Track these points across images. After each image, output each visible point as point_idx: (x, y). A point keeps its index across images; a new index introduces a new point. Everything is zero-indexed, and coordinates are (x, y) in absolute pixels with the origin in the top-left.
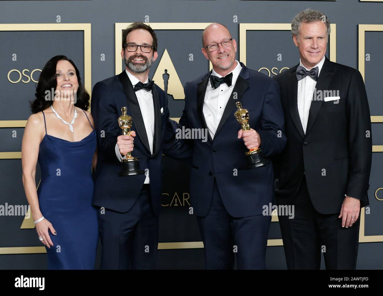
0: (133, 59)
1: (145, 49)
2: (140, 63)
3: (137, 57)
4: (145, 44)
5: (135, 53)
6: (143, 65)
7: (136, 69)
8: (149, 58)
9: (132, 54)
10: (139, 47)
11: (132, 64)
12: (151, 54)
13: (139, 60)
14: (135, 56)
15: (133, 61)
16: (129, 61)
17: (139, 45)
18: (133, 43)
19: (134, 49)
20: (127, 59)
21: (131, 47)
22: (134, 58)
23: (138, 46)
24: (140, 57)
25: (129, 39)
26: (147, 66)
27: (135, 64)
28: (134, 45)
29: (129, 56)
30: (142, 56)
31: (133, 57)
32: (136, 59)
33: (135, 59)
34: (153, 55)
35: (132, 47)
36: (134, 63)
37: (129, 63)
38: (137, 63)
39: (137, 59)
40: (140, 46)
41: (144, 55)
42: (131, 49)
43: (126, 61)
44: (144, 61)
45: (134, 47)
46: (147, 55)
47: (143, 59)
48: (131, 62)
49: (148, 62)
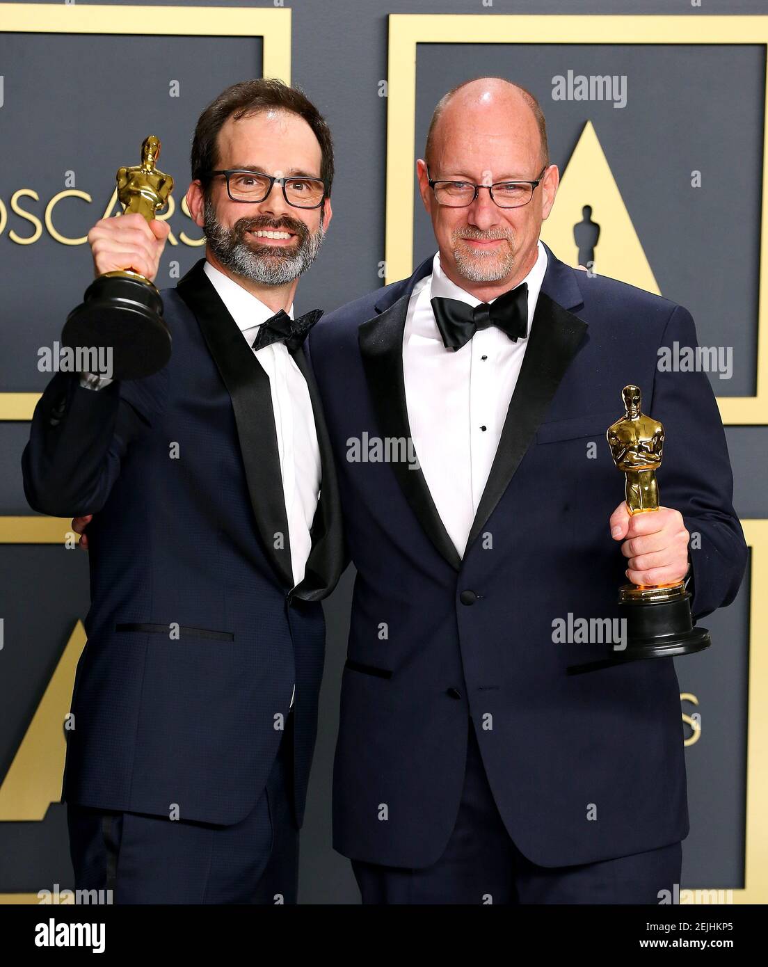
0: (250, 232)
1: (297, 192)
2: (278, 249)
3: (270, 227)
4: (300, 174)
5: (265, 209)
6: (293, 254)
7: (269, 271)
8: (313, 229)
9: (249, 211)
10: (277, 186)
11: (250, 249)
12: (317, 213)
13: (276, 237)
14: (264, 221)
15: (249, 237)
16: (233, 236)
17: (279, 177)
18: (253, 169)
19: (253, 192)
20: (225, 228)
21: (242, 184)
22: (254, 228)
23: (274, 180)
24: (281, 228)
25: (231, 149)
26: (305, 261)
27: (259, 251)
28: (255, 175)
29: (236, 220)
30: (288, 223)
31: (252, 224)
32: (265, 234)
33: (260, 234)
34: (323, 214)
35: (247, 183)
36: (258, 246)
37: (234, 244)
38: (270, 249)
39: (270, 234)
40: (281, 181)
41: (293, 216)
42: (243, 190)
43: (220, 236)
44: (295, 240)
45: (252, 183)
46: (308, 218)
47: (292, 232)
48: (245, 243)
49: (309, 243)
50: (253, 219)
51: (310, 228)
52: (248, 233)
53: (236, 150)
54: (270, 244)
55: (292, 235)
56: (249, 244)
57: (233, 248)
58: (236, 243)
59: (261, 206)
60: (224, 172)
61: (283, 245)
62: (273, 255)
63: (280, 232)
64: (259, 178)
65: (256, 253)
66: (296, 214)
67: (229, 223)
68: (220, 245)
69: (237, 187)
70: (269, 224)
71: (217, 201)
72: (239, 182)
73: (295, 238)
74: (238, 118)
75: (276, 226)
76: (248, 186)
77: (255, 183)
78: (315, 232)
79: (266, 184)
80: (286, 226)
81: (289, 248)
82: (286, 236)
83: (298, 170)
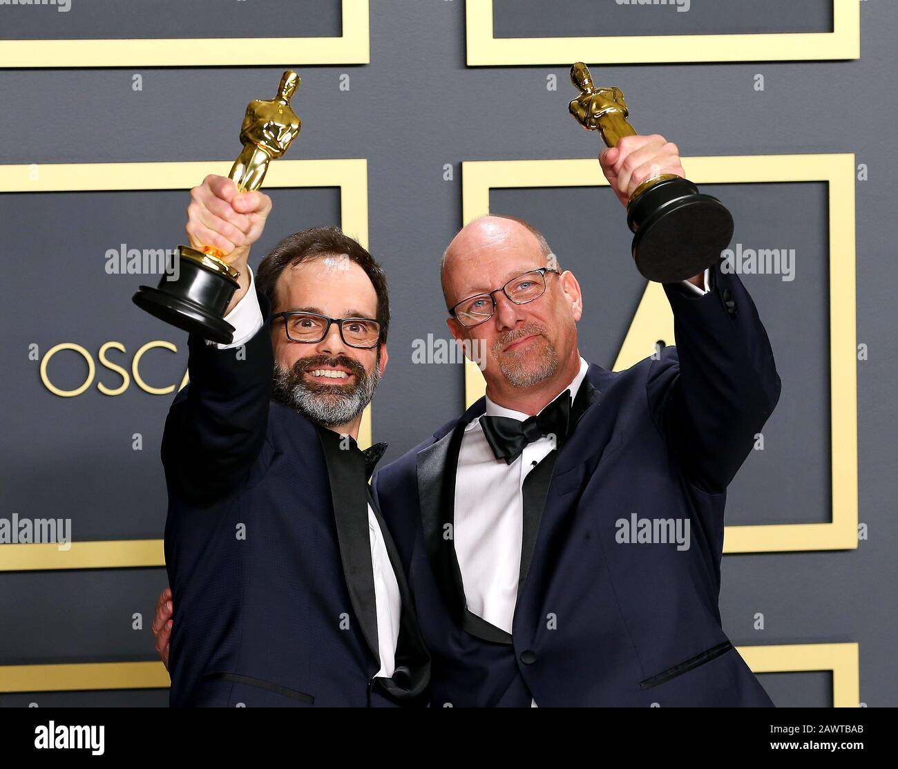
0: (308, 372)
1: (354, 334)
2: (336, 386)
3: (329, 366)
4: (356, 315)
5: (322, 349)
6: (350, 393)
7: (326, 407)
8: (370, 370)
9: (308, 351)
10: (334, 326)
11: (309, 388)
12: (373, 354)
13: (333, 375)
14: (320, 360)
15: (308, 377)
16: (292, 376)
17: (335, 318)
18: (312, 310)
19: (312, 333)
20: (285, 369)
21: (300, 326)
22: (313, 368)
23: (332, 321)
24: (339, 367)
25: (289, 293)
26: (362, 399)
27: (317, 390)
28: (313, 317)
29: (294, 361)
30: (344, 361)
31: (311, 364)
32: (323, 373)
33: (318, 373)
34: (379, 356)
35: (305, 325)
36: (316, 384)
37: (293, 384)
38: (328, 388)
39: (328, 373)
40: (339, 322)
41: (350, 355)
42: (300, 331)
43: (280, 376)
44: (351, 380)
45: (310, 325)
46: (364, 358)
47: (349, 371)
48: (303, 383)
49: (365, 382)
50: (312, 358)
51: (366, 368)
52: (307, 374)
53: (294, 294)
54: (327, 383)
55: (349, 375)
56: (308, 384)
57: (292, 388)
58: (296, 383)
59: (318, 346)
60: (283, 314)
61: (341, 384)
62: (331, 393)
63: (337, 370)
64: (316, 319)
65: (314, 391)
66: (353, 353)
67: (288, 364)
68: (280, 385)
69: (295, 329)
70: (327, 363)
71: (276, 343)
72: (297, 324)
73: (352, 377)
74: (296, 264)
75: (334, 364)
76: (306, 328)
77: (313, 325)
78: (371, 372)
79: (323, 325)
80: (344, 365)
81: (346, 386)
82: (343, 375)
83: (355, 311)
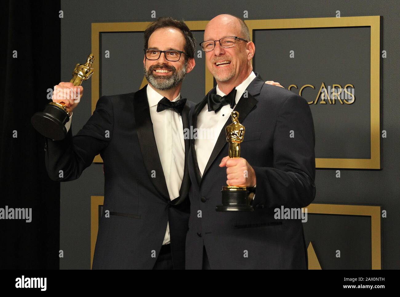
1: (172, 56)
2: (163, 76)
3: (160, 68)
4: (171, 49)
5: (158, 62)
6: (168, 78)
7: (159, 84)
8: (178, 69)
9: (154, 63)
10: (163, 54)
13: (161, 72)
14: (157, 66)
16: (149, 72)
17: (163, 50)
18: (155, 48)
19: (154, 56)
22: (155, 69)
23: (161, 52)
24: (163, 68)
26: (175, 80)
27: (156, 77)
28: (155, 51)
29: (149, 66)
30: (166, 66)
32: (159, 71)
33: (157, 71)
35: (153, 53)
36: (156, 75)
37: (149, 75)
38: (160, 77)
40: (164, 52)
41: (170, 64)
42: (151, 56)
43: (145, 73)
44: (170, 73)
45: (156, 53)
48: (152, 74)
49: (177, 74)
50: (155, 65)
52: (154, 71)
54: (159, 75)
55: (169, 71)
56: (154, 75)
59: (156, 62)
62: (161, 78)
63: (164, 70)
64: (157, 51)
67: (148, 68)
69: (149, 55)
75: (162, 68)
77: (157, 53)
81: (167, 76)
82: (166, 71)
83: (170, 48)
